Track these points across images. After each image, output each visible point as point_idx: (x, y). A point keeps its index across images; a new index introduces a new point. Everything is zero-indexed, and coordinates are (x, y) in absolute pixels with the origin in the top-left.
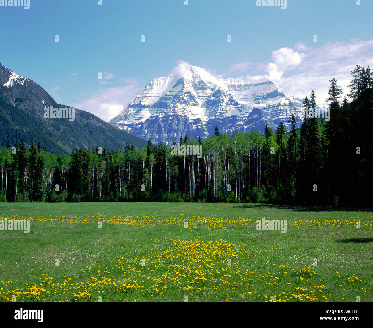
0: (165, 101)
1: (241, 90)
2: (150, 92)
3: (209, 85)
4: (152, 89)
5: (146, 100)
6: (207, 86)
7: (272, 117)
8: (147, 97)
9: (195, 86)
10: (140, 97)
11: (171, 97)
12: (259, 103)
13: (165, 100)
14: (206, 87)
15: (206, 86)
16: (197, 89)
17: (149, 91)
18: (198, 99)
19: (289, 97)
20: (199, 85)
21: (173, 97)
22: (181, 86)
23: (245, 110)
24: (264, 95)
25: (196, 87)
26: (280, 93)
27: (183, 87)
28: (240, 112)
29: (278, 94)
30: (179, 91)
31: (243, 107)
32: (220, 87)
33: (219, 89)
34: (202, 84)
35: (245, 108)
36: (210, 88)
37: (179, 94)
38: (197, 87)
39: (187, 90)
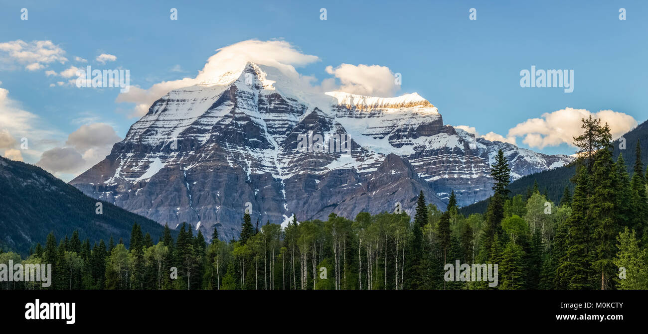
0: (194, 137)
1: (363, 116)
2: (161, 118)
3: (290, 103)
4: (166, 113)
5: (153, 134)
6: (288, 105)
7: (426, 175)
8: (156, 129)
9: (261, 106)
10: (138, 129)
11: (207, 128)
12: (399, 146)
13: (195, 135)
14: (286, 108)
15: (285, 106)
16: (265, 112)
17: (160, 115)
18: (266, 134)
19: (466, 137)
20: (270, 104)
21: (210, 128)
22: (230, 105)
23: (370, 158)
24: (412, 129)
25: (263, 108)
26: (446, 127)
27: (233, 107)
28: (359, 163)
29: (443, 129)
30: (226, 116)
31: (366, 153)
32: (316, 108)
33: (314, 112)
34: (277, 102)
35: (370, 154)
36: (293, 110)
37: (224, 123)
38: (265, 106)
39: (243, 113)
